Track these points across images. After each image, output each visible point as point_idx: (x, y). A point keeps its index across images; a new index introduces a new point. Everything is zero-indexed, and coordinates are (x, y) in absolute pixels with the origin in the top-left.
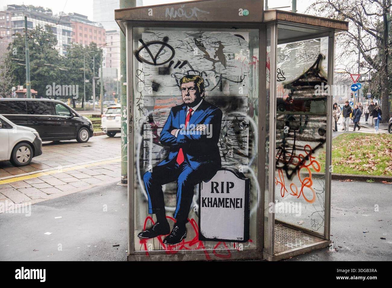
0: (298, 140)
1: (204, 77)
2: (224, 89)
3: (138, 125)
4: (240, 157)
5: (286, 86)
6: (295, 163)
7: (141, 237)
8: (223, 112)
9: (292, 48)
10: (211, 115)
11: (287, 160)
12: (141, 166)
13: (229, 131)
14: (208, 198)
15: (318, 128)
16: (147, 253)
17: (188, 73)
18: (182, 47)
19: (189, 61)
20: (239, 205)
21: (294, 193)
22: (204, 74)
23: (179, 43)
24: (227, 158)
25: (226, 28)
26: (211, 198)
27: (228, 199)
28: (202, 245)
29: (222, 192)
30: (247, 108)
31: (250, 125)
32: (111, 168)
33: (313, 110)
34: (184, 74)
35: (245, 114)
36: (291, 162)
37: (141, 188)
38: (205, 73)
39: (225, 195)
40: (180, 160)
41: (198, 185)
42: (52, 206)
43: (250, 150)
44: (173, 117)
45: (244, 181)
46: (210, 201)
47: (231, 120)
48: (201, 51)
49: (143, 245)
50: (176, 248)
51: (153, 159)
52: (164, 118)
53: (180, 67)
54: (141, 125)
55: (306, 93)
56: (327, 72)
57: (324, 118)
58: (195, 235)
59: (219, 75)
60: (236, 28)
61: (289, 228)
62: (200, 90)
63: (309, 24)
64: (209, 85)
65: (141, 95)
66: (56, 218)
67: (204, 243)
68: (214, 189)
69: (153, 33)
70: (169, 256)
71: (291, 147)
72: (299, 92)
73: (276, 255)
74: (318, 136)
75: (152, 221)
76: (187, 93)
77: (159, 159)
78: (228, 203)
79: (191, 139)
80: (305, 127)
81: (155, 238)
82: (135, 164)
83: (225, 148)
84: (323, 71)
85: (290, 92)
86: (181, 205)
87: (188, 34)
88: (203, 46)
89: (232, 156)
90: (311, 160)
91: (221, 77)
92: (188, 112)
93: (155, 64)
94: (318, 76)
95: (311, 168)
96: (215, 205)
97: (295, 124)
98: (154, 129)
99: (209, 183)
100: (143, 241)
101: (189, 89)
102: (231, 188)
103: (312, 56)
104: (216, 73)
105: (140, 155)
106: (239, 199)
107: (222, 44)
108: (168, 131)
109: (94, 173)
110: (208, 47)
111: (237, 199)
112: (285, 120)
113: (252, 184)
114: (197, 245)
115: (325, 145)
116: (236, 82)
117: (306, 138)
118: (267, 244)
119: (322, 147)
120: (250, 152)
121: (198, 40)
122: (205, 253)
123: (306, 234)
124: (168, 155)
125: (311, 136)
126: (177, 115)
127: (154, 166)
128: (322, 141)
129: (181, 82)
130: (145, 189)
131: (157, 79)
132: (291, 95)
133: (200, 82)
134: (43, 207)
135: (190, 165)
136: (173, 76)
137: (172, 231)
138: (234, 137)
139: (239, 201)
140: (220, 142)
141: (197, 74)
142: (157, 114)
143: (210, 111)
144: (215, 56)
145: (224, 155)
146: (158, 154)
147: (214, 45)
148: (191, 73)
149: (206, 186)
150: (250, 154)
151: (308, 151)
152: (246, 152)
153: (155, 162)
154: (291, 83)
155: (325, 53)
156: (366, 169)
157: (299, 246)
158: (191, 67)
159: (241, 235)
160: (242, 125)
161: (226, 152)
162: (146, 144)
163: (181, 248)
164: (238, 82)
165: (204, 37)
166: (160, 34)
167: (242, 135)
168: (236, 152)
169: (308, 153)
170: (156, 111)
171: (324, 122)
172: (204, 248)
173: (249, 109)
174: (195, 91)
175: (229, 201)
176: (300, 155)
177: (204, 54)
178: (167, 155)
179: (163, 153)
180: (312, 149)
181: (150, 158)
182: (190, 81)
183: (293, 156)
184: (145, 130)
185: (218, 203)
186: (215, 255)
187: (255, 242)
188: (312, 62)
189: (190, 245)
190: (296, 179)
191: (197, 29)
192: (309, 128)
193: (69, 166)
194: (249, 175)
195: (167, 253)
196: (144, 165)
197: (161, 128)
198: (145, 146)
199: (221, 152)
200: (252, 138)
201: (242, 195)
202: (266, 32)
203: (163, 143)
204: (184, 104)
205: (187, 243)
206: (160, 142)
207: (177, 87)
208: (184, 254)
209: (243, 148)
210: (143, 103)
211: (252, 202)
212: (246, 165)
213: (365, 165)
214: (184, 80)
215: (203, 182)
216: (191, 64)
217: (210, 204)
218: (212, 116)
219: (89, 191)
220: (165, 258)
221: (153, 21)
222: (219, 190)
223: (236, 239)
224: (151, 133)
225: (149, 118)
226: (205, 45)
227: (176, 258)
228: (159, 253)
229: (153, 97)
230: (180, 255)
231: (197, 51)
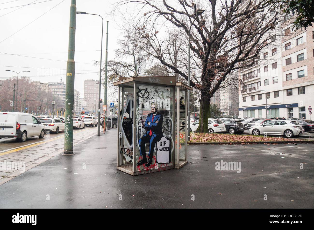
2: (163, 108)
4: (168, 132)
7: (138, 165)
8: (163, 116)
10: (160, 117)
13: (165, 123)
15: (181, 122)
16: (140, 171)
19: (154, 97)
23: (150, 91)
25: (164, 86)
26: (160, 148)
29: (163, 145)
30: (170, 115)
31: (171, 121)
35: (169, 117)
40: (151, 134)
41: (156, 143)
43: (171, 129)
45: (169, 141)
47: (166, 119)
49: (138, 168)
51: (142, 134)
52: (146, 118)
53: (151, 99)
54: (138, 120)
56: (185, 103)
58: (155, 162)
60: (167, 87)
65: (138, 109)
69: (143, 86)
73: (180, 166)
74: (182, 125)
76: (153, 109)
81: (142, 165)
82: (136, 136)
84: (183, 103)
86: (151, 151)
89: (166, 132)
92: (153, 116)
93: (143, 98)
94: (181, 104)
96: (161, 150)
98: (143, 122)
102: (165, 143)
105: (138, 133)
107: (163, 92)
108: (147, 123)
110: (159, 93)
111: (167, 147)
113: (171, 142)
116: (167, 105)
119: (184, 129)
121: (156, 90)
126: (150, 118)
128: (184, 127)
131: (143, 103)
135: (153, 136)
136: (149, 102)
137: (148, 161)
138: (166, 125)
139: (168, 148)
142: (144, 117)
143: (160, 116)
144: (161, 96)
145: (164, 131)
146: (143, 132)
147: (161, 92)
149: (158, 143)
150: (171, 131)
153: (143, 135)
155: (184, 97)
158: (154, 99)
159: (169, 161)
160: (169, 121)
161: (164, 130)
162: (140, 128)
163: (150, 168)
165: (158, 89)
166: (145, 87)
167: (169, 124)
168: (167, 131)
170: (143, 115)
171: (184, 120)
174: (155, 108)
175: (165, 148)
177: (158, 95)
178: (146, 132)
181: (141, 133)
186: (161, 169)
187: (172, 163)
189: (153, 166)
191: (156, 86)
194: (171, 138)
195: (146, 170)
196: (139, 136)
200: (171, 125)
201: (169, 146)
202: (175, 89)
203: (145, 128)
204: (152, 113)
208: (152, 170)
209: (169, 129)
210: (139, 112)
211: (171, 148)
212: (170, 135)
217: (159, 150)
220: (146, 172)
221: (145, 82)
222: (162, 145)
223: (167, 162)
224: (141, 124)
225: (141, 118)
226: (158, 92)
227: (149, 172)
228: (144, 171)
229: (142, 110)
230: (151, 170)
231: (156, 93)
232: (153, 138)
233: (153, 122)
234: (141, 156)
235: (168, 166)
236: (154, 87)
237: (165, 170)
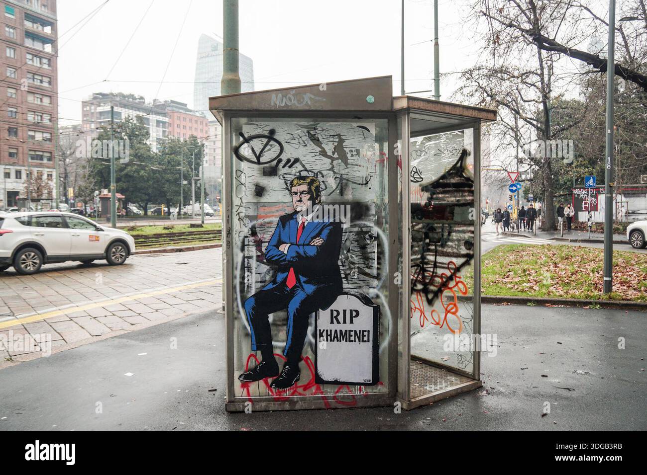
0: (440, 256)
1: (320, 179)
2: (345, 192)
3: (237, 239)
4: (366, 278)
5: (424, 189)
6: (436, 285)
7: (242, 379)
9: (430, 141)
10: (329, 225)
11: (427, 281)
12: (242, 291)
13: (353, 245)
14: (327, 331)
15: (463, 240)
16: (250, 400)
17: (300, 174)
18: (292, 141)
19: (301, 158)
20: (366, 338)
21: (436, 322)
22: (320, 175)
23: (289, 136)
24: (349, 279)
25: (347, 117)
26: (331, 331)
27: (352, 331)
28: (320, 390)
29: (345, 322)
30: (374, 216)
31: (378, 238)
32: (212, 291)
33: (457, 218)
34: (295, 175)
35: (372, 225)
36: (432, 282)
37: (241, 318)
38: (321, 173)
39: (348, 327)
40: (291, 282)
41: (314, 313)
42: (136, 340)
43: (378, 269)
44: (282, 229)
45: (372, 308)
46: (329, 334)
47: (355, 232)
48: (315, 147)
49: (245, 389)
50: (287, 393)
52: (270, 230)
53: (290, 167)
54: (241, 238)
55: (448, 197)
56: (473, 172)
57: (472, 228)
58: (311, 377)
59: (338, 176)
60: (359, 118)
61: (430, 365)
62: (315, 194)
63: (448, 113)
64: (326, 188)
65: (242, 201)
66: (139, 355)
67: (321, 388)
68: (334, 319)
69: (256, 125)
70: (278, 404)
71: (431, 265)
72: (440, 196)
73: (413, 400)
74: (464, 251)
75: (256, 360)
76: (298, 199)
77: (264, 282)
78: (352, 336)
79: (304, 255)
80: (448, 240)
81: (260, 381)
82: (234, 288)
83: (348, 267)
84: (468, 170)
85: (430, 196)
86: (292, 339)
87: (299, 125)
88: (318, 140)
89: (356, 277)
90: (456, 281)
91: (341, 179)
92: (300, 222)
93: (259, 163)
94: (461, 176)
95: (455, 290)
96: (336, 339)
97: (436, 236)
98: (258, 244)
99: (328, 311)
100: (244, 385)
101: (302, 193)
102: (354, 317)
103: (454, 151)
104: (335, 173)
105: (240, 277)
106: (366, 331)
107: (343, 137)
108: (275, 246)
109: (190, 297)
110: (325, 140)
111: (364, 331)
112: (423, 230)
113: (382, 312)
114: (314, 389)
115: (472, 262)
116: (360, 184)
117: (450, 252)
118: (401, 387)
119: (469, 264)
120: (379, 272)
121: (312, 132)
122: (323, 400)
123: (451, 374)
124: (276, 276)
125: (455, 251)
126: (287, 227)
127: (258, 290)
128: (469, 257)
129: (292, 185)
130: (248, 320)
131: (261, 181)
132: (430, 199)
133: (315, 185)
134: (124, 341)
135: (303, 290)
136: (281, 177)
137: (282, 372)
138: (359, 253)
139: (366, 334)
140: (341, 260)
141: (311, 174)
142: (262, 226)
144: (334, 153)
145: (347, 276)
146: (263, 274)
147: (331, 139)
148: (304, 174)
149: (324, 316)
150: (378, 274)
151: (452, 269)
152: (374, 272)
153: (259, 285)
154: (431, 185)
155: (470, 148)
156: (527, 289)
157: (441, 388)
158: (303, 166)
159: (368, 376)
160: (368, 237)
161: (348, 272)
162: (248, 263)
163: (293, 394)
164: (362, 184)
165: (320, 129)
166: (265, 127)
167: (369, 250)
168: (361, 272)
169: (452, 271)
171: (471, 233)
172: (322, 393)
173: (376, 217)
174: (309, 196)
175: (352, 333)
176: (443, 274)
177: (320, 150)
178: (274, 276)
179: (269, 274)
180: (457, 266)
181: (254, 280)
182: (303, 184)
183: (434, 275)
184: (247, 245)
185: (339, 337)
186: (337, 402)
187: (387, 384)
188: (455, 159)
189: (305, 390)
190: (438, 305)
191: (310, 119)
192: (452, 241)
193: (159, 289)
194: (378, 300)
195: (275, 400)
196: (246, 290)
197: (266, 242)
198: (246, 266)
199: (342, 272)
200: (381, 254)
201: (369, 326)
202: (396, 122)
203: (269, 262)
204: (296, 213)
205: (300, 387)
206: (265, 261)
207: (287, 191)
208: (297, 401)
209: (370, 267)
210: (244, 211)
211: (382, 334)
212: (374, 288)
213: (525, 284)
214: (295, 182)
215: (320, 309)
216: (303, 162)
217: (329, 337)
218: (331, 227)
219: (182, 321)
220: (273, 406)
221: (256, 110)
222: (341, 320)
223: (363, 382)
224: (253, 249)
225: (252, 230)
226: (321, 139)
227: (287, 406)
228: (266, 400)
229: (256, 204)
230: (292, 402)
231: (312, 146)
232: (300, 296)
233: (301, 242)
234: (253, 353)
235: (366, 396)
236: (302, 123)
237: (351, 408)
